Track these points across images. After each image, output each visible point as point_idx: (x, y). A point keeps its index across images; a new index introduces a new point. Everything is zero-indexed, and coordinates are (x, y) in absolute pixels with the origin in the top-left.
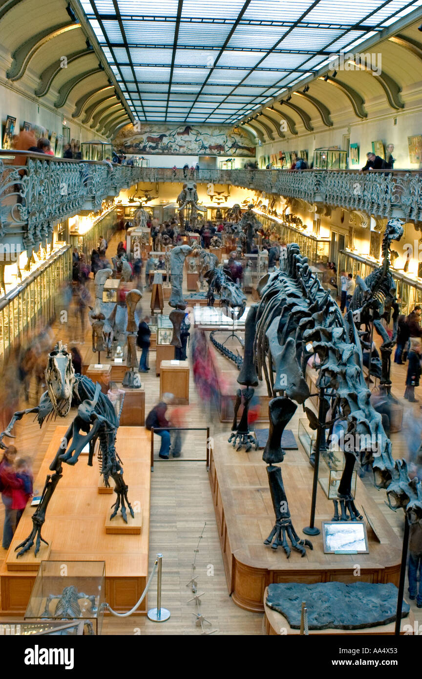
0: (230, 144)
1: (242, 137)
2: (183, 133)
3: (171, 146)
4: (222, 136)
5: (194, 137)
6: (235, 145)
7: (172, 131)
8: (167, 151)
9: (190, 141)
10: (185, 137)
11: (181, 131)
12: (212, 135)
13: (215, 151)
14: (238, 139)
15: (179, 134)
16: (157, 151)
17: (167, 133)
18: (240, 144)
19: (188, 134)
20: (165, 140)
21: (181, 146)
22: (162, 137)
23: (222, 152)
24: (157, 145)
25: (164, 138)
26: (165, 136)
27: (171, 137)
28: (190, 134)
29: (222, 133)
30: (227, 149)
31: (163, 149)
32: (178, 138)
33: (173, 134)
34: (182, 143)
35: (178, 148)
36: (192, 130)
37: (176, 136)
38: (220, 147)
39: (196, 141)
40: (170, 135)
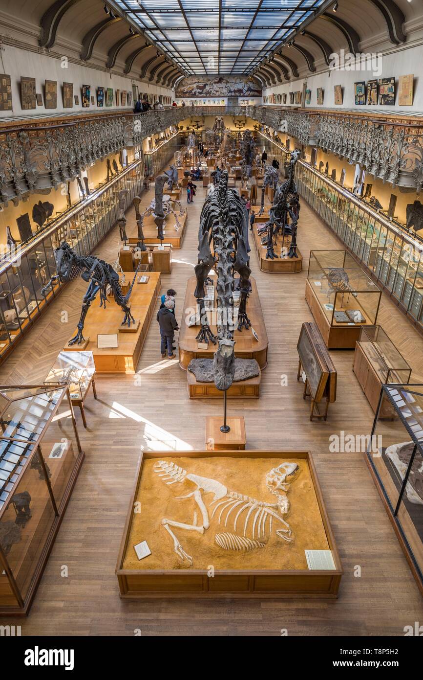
0: (246, 88)
1: (253, 83)
2: (218, 83)
3: (211, 91)
4: (241, 84)
5: (224, 85)
6: (249, 89)
7: (211, 81)
8: (209, 95)
9: (222, 88)
10: (220, 85)
11: (217, 81)
12: (235, 83)
13: (237, 94)
14: (251, 84)
15: (215, 83)
16: (202, 95)
17: (208, 83)
18: (252, 88)
19: (221, 83)
20: (207, 88)
21: (217, 91)
22: (205, 85)
23: (242, 94)
24: (203, 91)
25: (207, 86)
27: (211, 85)
29: (241, 81)
30: (244, 92)
31: (206, 93)
32: (215, 86)
33: (212, 83)
34: (217, 89)
35: (215, 92)
36: (223, 80)
37: (214, 84)
38: (240, 91)
39: (226, 87)
40: (210, 84)
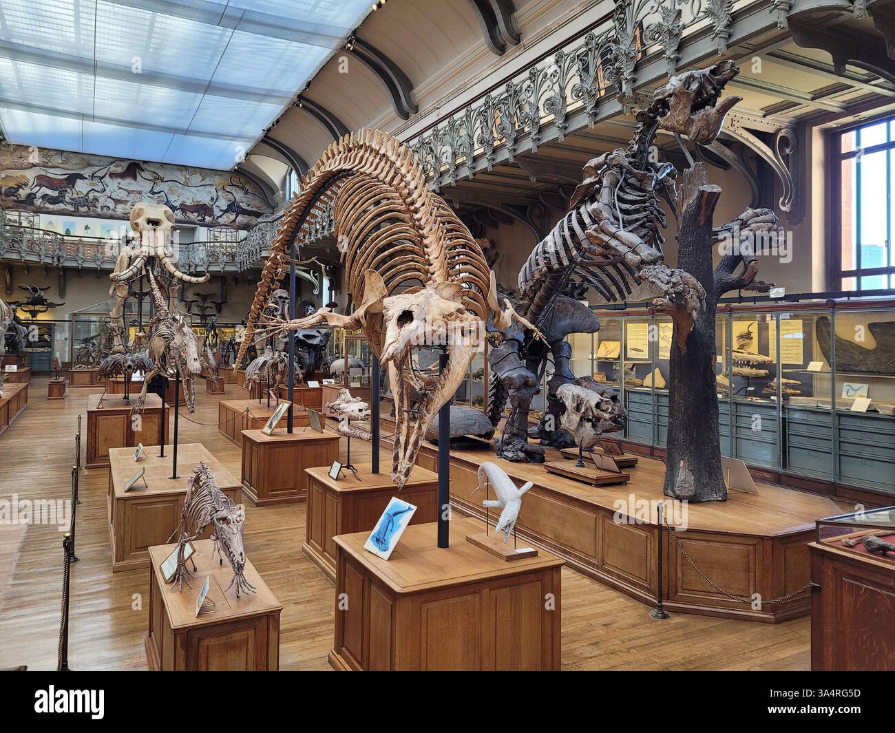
0: (223, 204)
1: (246, 193)
2: (122, 176)
3: (96, 199)
4: (208, 188)
5: (147, 186)
6: (233, 207)
7: (97, 169)
8: (84, 208)
9: (140, 193)
10: (128, 183)
11: (119, 170)
12: (186, 184)
13: (194, 216)
14: (239, 195)
15: (112, 175)
16: (61, 206)
17: (87, 172)
18: (244, 206)
19: (135, 178)
20: (82, 187)
21: (117, 201)
22: (72, 179)
23: (208, 219)
24: (62, 194)
25: (78, 180)
26: (82, 177)
27: (95, 181)
28: (139, 177)
29: (207, 181)
30: (217, 213)
31: (77, 203)
32: (112, 185)
33: (100, 174)
34: (121, 195)
35: (111, 204)
36: (143, 170)
37: (107, 179)
38: (203, 209)
39: (152, 192)
40: (93, 177)
